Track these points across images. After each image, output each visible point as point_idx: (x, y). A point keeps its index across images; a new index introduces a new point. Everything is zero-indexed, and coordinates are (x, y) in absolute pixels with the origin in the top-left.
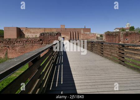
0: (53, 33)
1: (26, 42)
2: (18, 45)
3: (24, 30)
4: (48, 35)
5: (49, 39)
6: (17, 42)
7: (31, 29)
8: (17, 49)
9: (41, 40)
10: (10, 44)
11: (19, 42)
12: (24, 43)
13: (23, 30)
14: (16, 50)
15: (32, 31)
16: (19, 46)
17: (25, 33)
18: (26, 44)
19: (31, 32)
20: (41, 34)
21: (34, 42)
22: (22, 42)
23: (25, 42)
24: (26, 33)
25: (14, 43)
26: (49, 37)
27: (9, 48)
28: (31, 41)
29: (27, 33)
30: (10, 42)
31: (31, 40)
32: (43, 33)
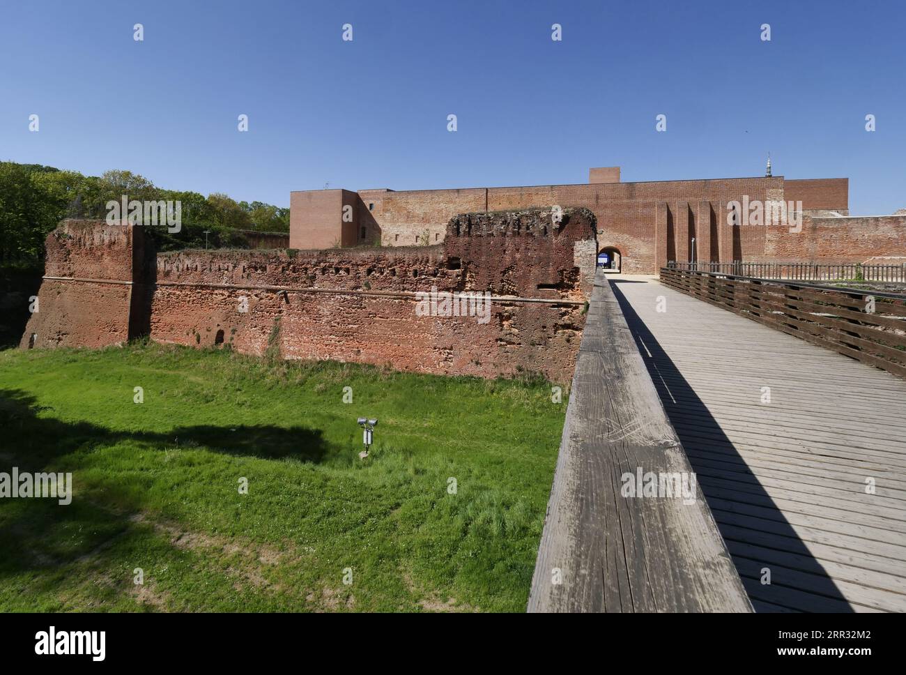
0: (535, 213)
1: (369, 271)
2: (327, 286)
3: (378, 204)
4: (498, 227)
5: (508, 259)
6: (324, 271)
7: (412, 200)
8: (325, 309)
9: (453, 263)
10: (295, 280)
11: (337, 270)
12: (357, 277)
13: (371, 205)
14: (320, 316)
15: (419, 211)
16: (334, 293)
17: (380, 222)
18: (367, 285)
19: (409, 217)
20: (455, 226)
21: (410, 274)
22: (347, 271)
23: (362, 270)
24: (385, 221)
25: (313, 278)
26: (509, 243)
27: (288, 302)
28: (397, 269)
29: (393, 221)
30: (294, 270)
31: (397, 262)
32: (469, 219)
